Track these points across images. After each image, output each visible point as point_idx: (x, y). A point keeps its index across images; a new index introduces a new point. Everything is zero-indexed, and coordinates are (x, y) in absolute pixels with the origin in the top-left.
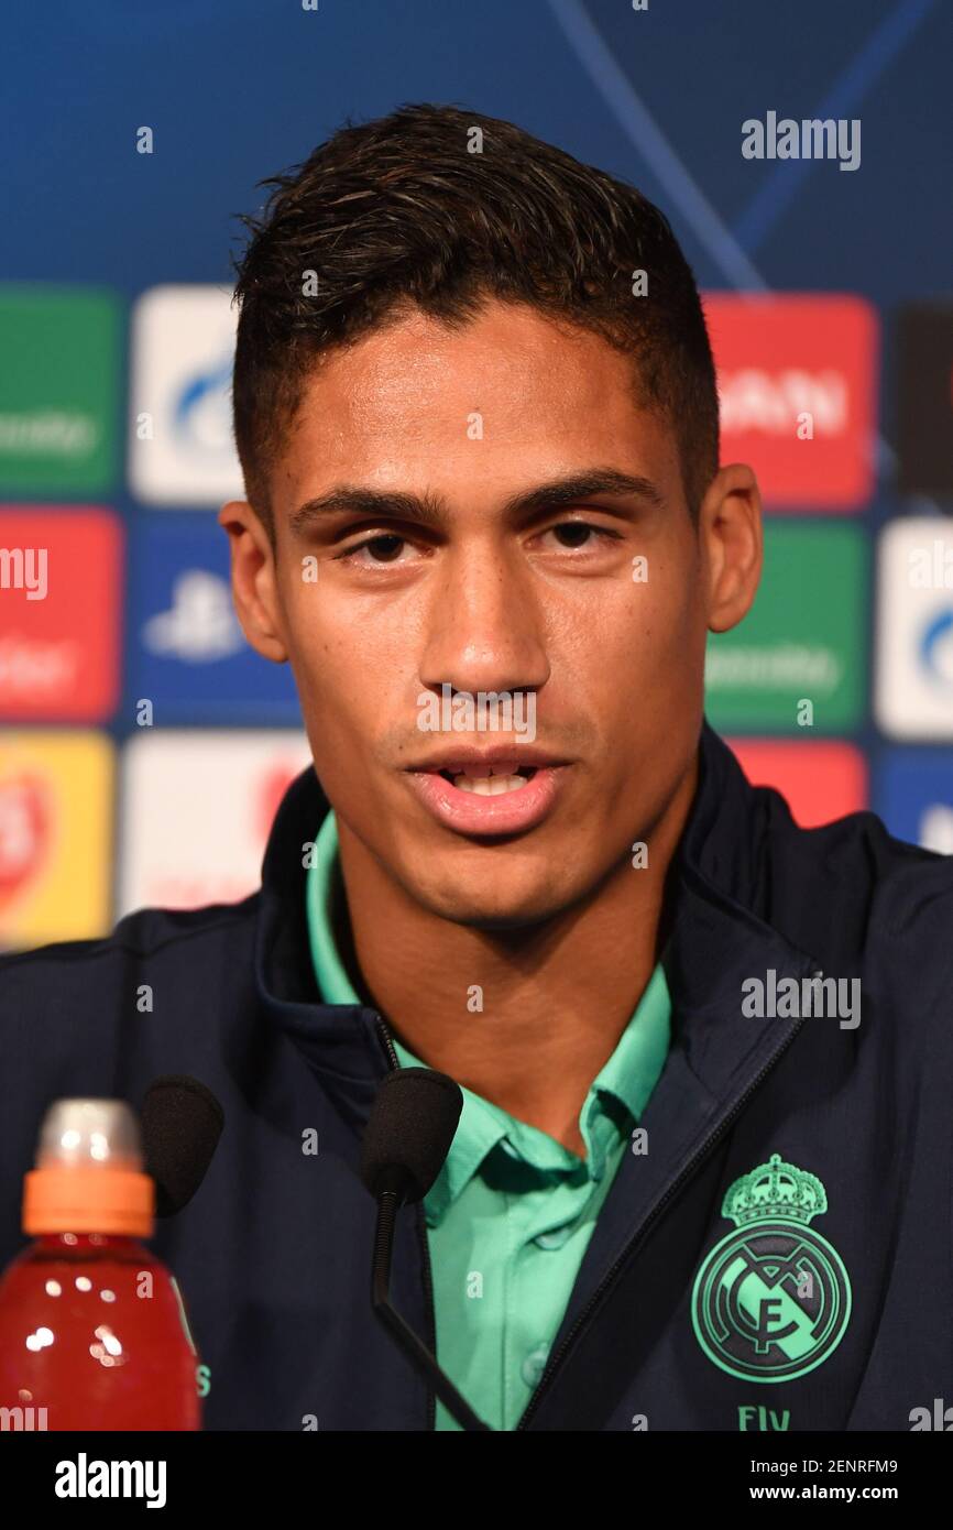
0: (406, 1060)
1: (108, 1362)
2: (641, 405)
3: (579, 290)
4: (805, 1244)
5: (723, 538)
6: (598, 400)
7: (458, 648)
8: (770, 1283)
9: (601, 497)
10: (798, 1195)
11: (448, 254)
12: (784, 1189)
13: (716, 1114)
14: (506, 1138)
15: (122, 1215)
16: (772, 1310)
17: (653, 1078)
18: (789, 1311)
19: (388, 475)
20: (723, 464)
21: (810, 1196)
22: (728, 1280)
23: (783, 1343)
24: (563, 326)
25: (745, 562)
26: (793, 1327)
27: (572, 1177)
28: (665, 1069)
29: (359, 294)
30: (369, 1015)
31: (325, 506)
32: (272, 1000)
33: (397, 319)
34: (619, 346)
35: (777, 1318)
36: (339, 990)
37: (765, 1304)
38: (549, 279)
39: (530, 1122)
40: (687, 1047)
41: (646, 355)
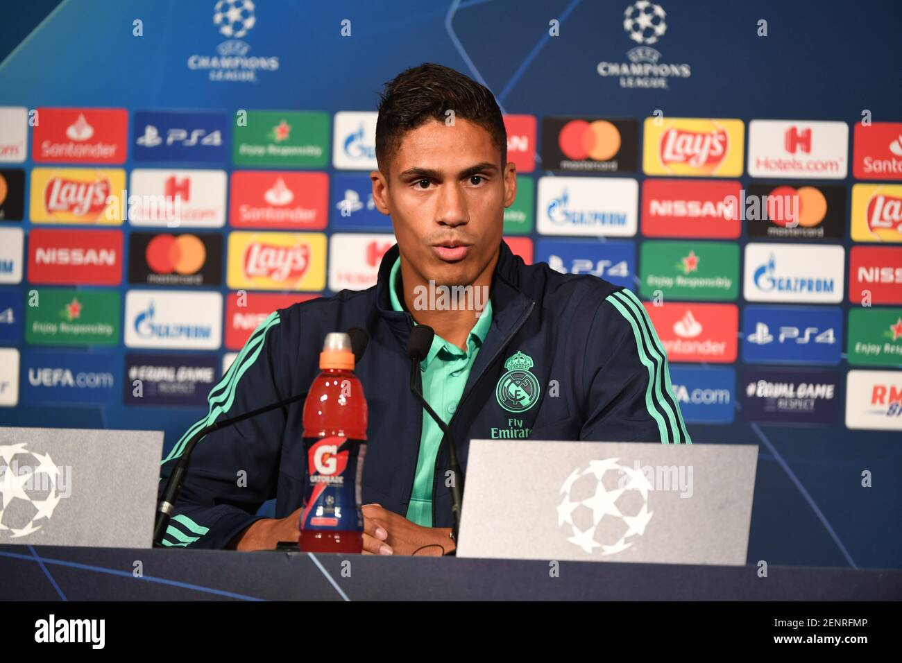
0: (416, 324)
1: (342, 404)
2: (494, 145)
3: (477, 114)
4: (527, 375)
5: (508, 181)
6: (483, 144)
7: (446, 212)
8: (518, 386)
9: (483, 170)
10: (525, 362)
11: (443, 104)
12: (521, 360)
13: (505, 341)
14: (444, 346)
15: (346, 364)
16: (518, 393)
17: (487, 331)
18: (523, 393)
19: (425, 164)
20: (508, 162)
21: (528, 362)
22: (506, 385)
23: (521, 402)
24: (473, 124)
25: (513, 189)
26: (524, 398)
27: (463, 357)
28: (490, 328)
29: (418, 115)
30: (407, 314)
31: (409, 172)
32: (381, 309)
33: (429, 122)
34: (488, 130)
35: (519, 395)
36: (398, 307)
37: (516, 391)
38: (470, 112)
39: (452, 343)
40: (497, 322)
41: (494, 132)
